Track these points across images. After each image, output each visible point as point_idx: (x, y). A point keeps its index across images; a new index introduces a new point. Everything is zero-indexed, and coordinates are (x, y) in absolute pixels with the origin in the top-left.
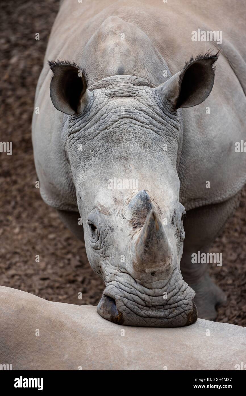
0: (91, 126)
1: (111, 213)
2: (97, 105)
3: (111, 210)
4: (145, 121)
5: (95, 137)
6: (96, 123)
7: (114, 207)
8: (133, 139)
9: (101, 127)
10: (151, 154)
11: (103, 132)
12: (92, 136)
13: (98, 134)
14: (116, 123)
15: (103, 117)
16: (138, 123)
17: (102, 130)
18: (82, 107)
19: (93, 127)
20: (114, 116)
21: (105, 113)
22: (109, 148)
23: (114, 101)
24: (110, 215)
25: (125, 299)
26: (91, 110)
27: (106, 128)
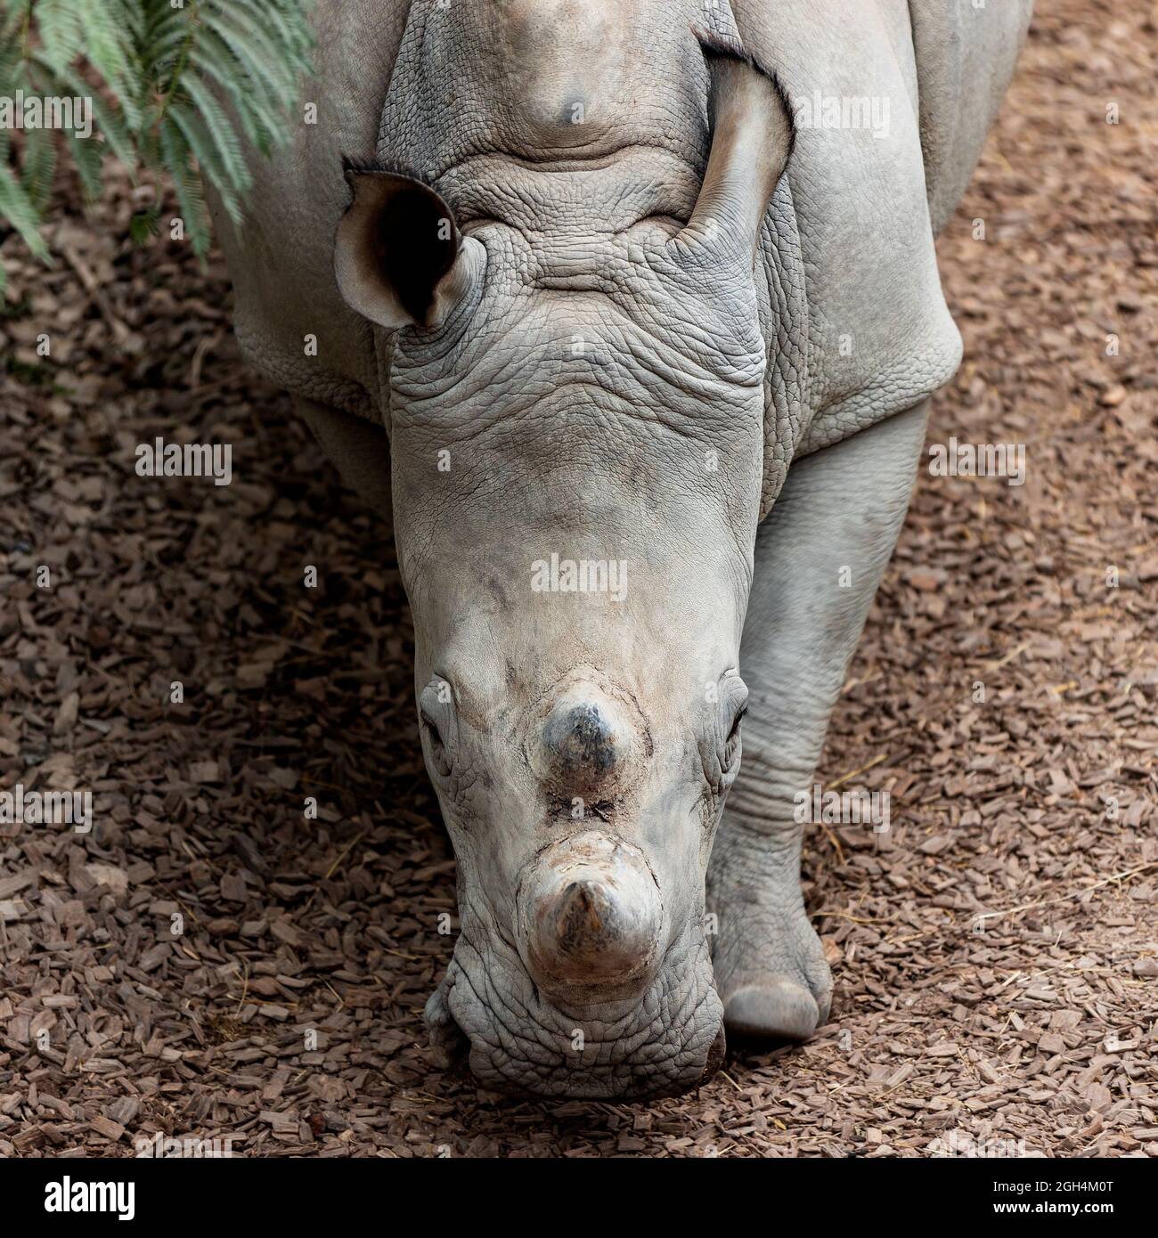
0: (465, 397)
1: (489, 723)
2: (487, 321)
3: (492, 714)
4: (641, 392)
5: (474, 435)
6: (481, 389)
7: (503, 705)
8: (597, 458)
9: (497, 408)
10: (653, 508)
11: (500, 424)
12: (466, 430)
13: (486, 427)
14: (545, 401)
15: (503, 375)
16: (617, 402)
17: (499, 419)
18: (441, 309)
19: (471, 401)
20: (541, 374)
21: (511, 360)
22: (516, 482)
23: (544, 309)
24: (486, 731)
25: (499, 1052)
26: (466, 337)
27: (511, 414)
